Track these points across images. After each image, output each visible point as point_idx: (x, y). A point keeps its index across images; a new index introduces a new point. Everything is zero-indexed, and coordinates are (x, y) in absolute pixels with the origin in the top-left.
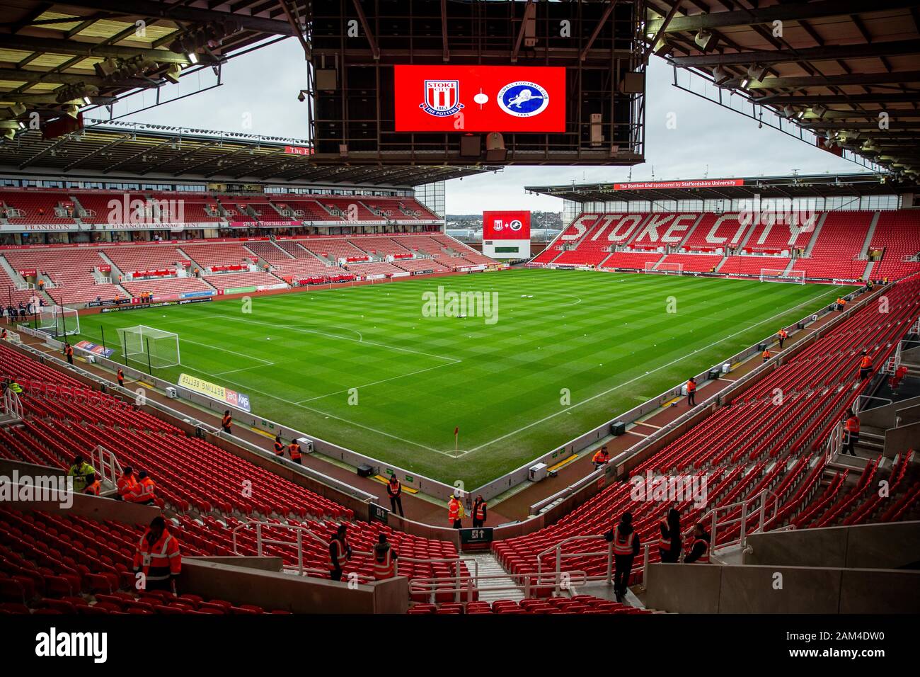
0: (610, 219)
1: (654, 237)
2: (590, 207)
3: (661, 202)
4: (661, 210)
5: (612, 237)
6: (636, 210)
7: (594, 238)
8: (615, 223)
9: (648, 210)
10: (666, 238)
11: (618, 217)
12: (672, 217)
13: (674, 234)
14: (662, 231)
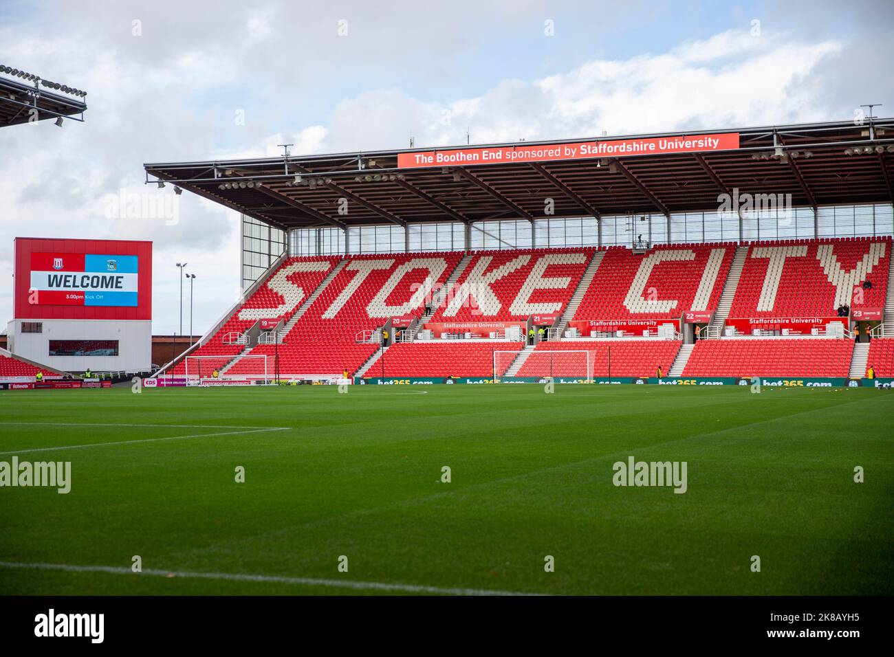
0: (364, 271)
1: (488, 304)
2: (305, 241)
3: (491, 226)
4: (493, 245)
5: (377, 308)
6: (430, 246)
7: (331, 313)
8: (377, 279)
9: (460, 246)
10: (520, 306)
11: (386, 265)
12: (524, 260)
13: (539, 296)
14: (505, 290)
